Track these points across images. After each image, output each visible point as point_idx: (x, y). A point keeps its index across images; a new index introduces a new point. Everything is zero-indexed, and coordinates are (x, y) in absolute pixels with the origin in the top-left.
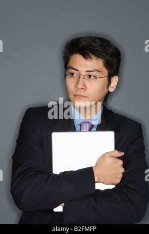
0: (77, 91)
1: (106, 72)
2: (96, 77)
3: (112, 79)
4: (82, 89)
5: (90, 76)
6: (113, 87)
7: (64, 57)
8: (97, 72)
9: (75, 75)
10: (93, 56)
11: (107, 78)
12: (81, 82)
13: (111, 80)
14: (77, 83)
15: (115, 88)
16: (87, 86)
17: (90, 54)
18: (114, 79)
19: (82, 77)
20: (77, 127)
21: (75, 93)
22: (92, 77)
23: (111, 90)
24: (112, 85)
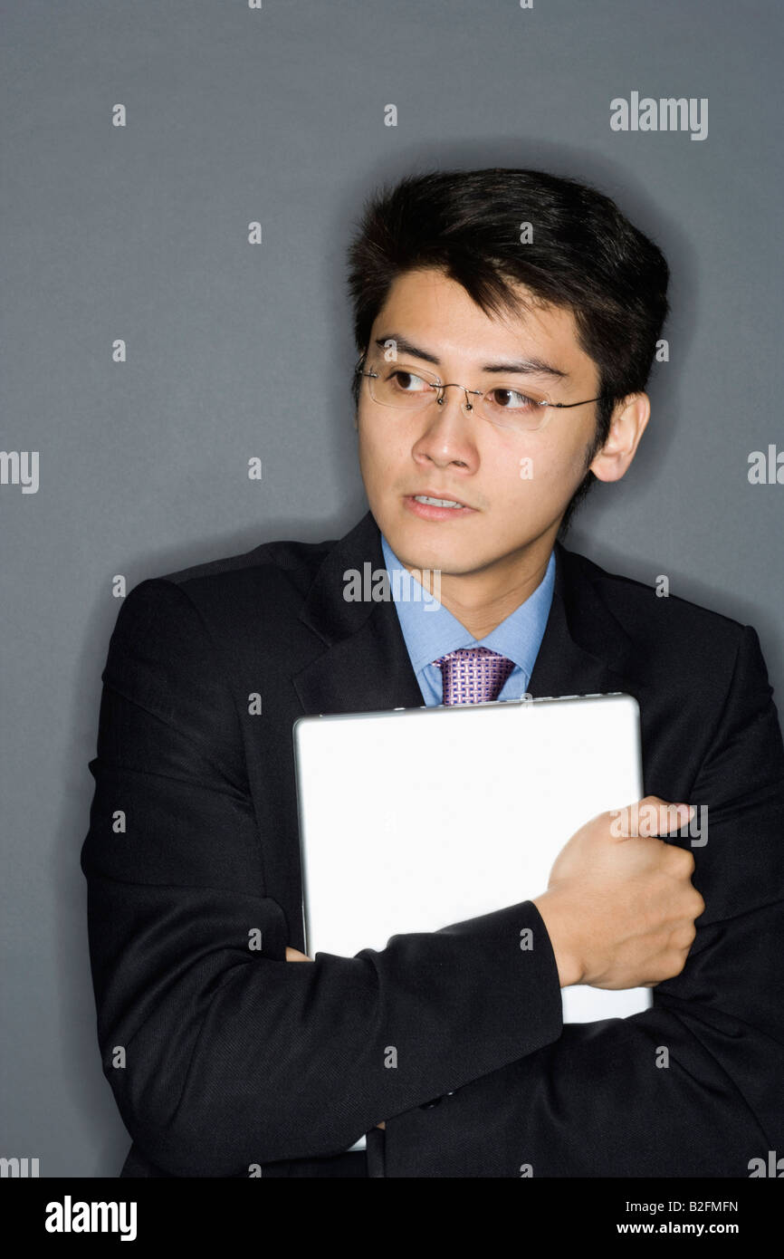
0: (428, 474)
1: (586, 374)
2: (533, 403)
3: (618, 410)
4: (455, 463)
5: (501, 396)
6: (617, 455)
7: (353, 279)
8: (542, 375)
9: (415, 386)
10: (522, 291)
11: (592, 407)
12: (449, 425)
13: (614, 419)
14: (429, 434)
15: (627, 459)
16: (482, 449)
17: (508, 280)
18: (629, 411)
19: (457, 398)
20: (428, 683)
21: (415, 487)
22: (514, 402)
23: (606, 469)
24: (612, 445)
